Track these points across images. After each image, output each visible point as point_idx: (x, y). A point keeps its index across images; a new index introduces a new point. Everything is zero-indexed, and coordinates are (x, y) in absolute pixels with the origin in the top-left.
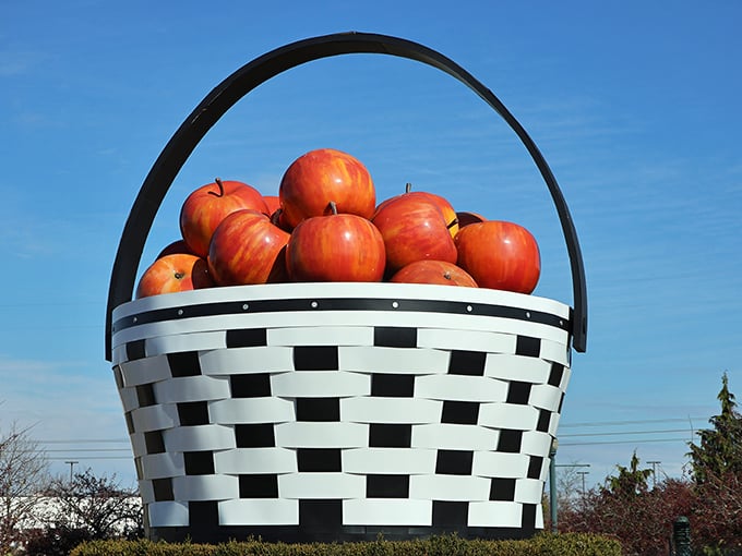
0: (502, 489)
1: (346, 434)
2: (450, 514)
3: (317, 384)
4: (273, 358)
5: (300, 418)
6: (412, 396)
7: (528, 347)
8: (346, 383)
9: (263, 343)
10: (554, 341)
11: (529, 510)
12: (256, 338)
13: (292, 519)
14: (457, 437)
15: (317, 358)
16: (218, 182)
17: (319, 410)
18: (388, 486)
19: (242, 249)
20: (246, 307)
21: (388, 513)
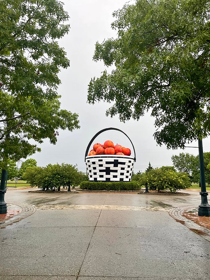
0: (127, 177)
2: (122, 180)
4: (103, 163)
6: (118, 167)
7: (130, 162)
9: (102, 161)
10: (132, 161)
11: (130, 179)
12: (101, 160)
13: (105, 180)
14: (122, 171)
16: (97, 143)
18: (115, 177)
19: (100, 151)
21: (115, 179)
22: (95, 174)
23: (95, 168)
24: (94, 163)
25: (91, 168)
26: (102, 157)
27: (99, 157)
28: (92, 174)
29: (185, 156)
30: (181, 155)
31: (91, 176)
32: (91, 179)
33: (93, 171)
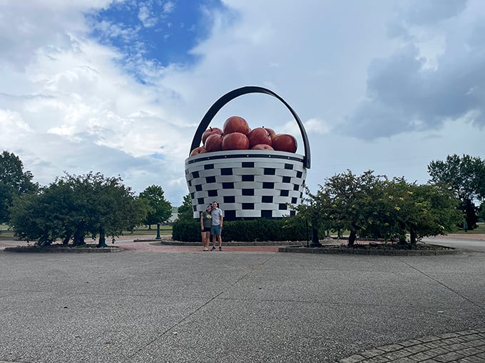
2: (266, 214)
3: (227, 179)
7: (289, 167)
10: (298, 166)
11: (293, 212)
15: (227, 172)
17: (229, 186)
29: (461, 163)
30: (452, 159)
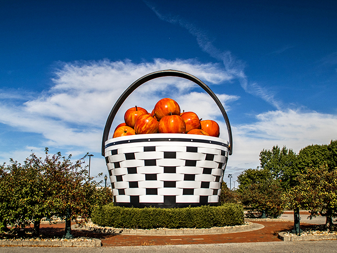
1: (178, 177)
2: (204, 199)
4: (157, 155)
5: (165, 172)
6: (195, 166)
8: (178, 162)
9: (155, 150)
12: (153, 149)
13: (162, 201)
16: (136, 107)
18: (188, 192)
19: (146, 124)
20: (149, 140)
22: (134, 185)
23: (132, 170)
24: (130, 156)
25: (123, 171)
26: (152, 140)
27: (146, 140)
28: (124, 184)
31: (122, 192)
32: (121, 199)
33: (128, 178)
